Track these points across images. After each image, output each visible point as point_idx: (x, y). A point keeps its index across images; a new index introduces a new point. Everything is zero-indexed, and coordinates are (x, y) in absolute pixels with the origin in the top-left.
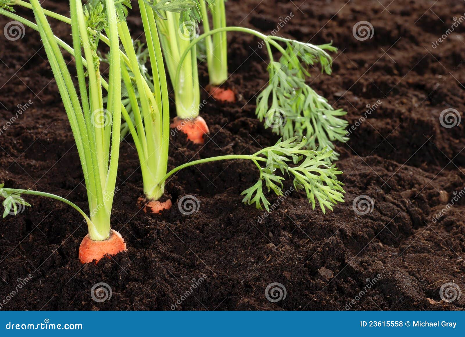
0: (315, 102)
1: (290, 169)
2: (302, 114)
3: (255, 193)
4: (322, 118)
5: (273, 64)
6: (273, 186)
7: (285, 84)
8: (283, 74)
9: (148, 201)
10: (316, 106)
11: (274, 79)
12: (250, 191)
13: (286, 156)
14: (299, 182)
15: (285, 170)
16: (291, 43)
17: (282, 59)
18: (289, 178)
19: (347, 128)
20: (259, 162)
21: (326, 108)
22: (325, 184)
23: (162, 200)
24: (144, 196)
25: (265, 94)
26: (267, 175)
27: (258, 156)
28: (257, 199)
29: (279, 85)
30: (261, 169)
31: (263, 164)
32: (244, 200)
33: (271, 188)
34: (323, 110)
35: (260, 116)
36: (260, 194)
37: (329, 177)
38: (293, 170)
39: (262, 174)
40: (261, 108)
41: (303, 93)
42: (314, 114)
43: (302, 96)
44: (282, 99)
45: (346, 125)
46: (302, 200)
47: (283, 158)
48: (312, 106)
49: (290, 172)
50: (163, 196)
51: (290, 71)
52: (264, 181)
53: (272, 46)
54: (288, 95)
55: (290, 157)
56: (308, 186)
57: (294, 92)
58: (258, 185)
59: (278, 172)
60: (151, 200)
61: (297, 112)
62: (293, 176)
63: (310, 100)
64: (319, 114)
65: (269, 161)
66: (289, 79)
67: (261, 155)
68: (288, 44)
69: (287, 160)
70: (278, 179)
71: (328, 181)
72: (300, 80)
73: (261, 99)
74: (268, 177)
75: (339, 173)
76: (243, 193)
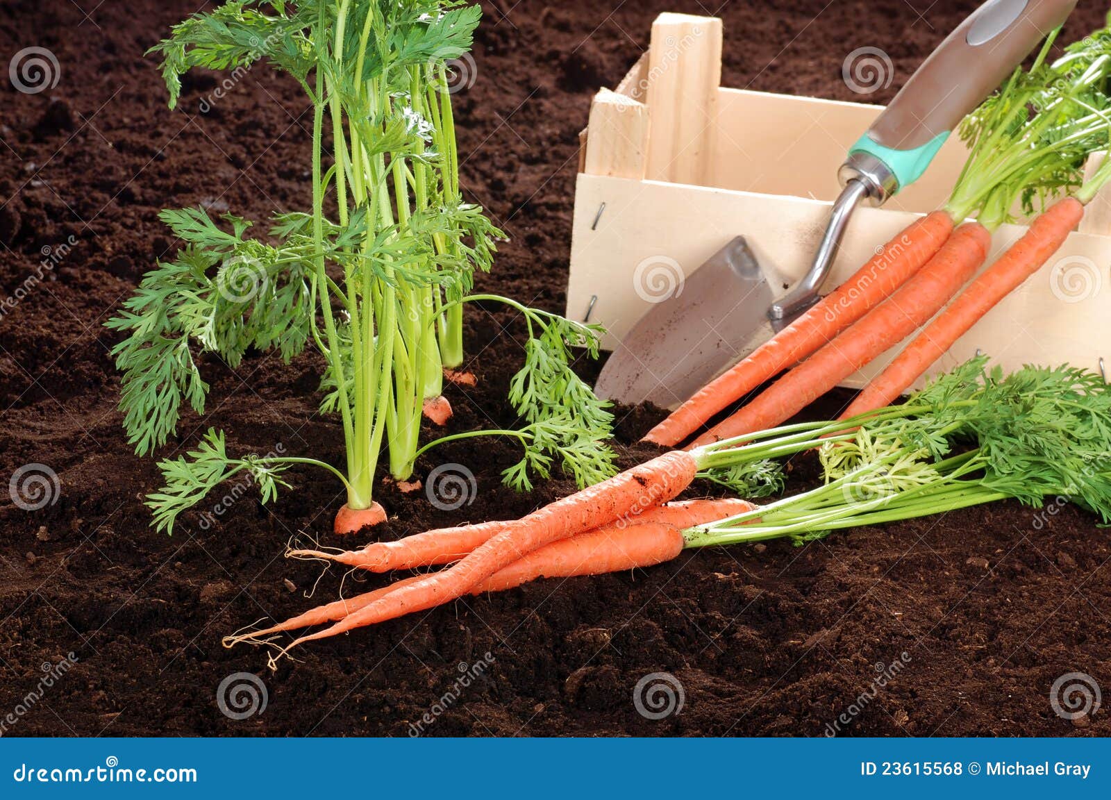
0: (577, 390)
1: (559, 448)
2: (561, 403)
3: (517, 474)
4: (585, 409)
5: (532, 341)
6: (539, 467)
7: (544, 365)
8: (543, 353)
9: (396, 482)
10: (579, 394)
11: (532, 359)
12: (511, 471)
13: (557, 435)
14: (568, 465)
15: (553, 449)
16: (555, 320)
17: (543, 336)
18: (558, 459)
19: (612, 424)
20: (525, 439)
21: (590, 397)
22: (598, 468)
23: (411, 480)
24: (391, 477)
25: (521, 376)
26: (533, 455)
27: (525, 432)
28: (518, 481)
29: (538, 367)
30: (527, 447)
31: (530, 442)
32: (504, 481)
33: (537, 470)
34: (587, 399)
35: (514, 401)
36: (523, 476)
37: (603, 460)
38: (563, 450)
39: (528, 453)
40: (516, 393)
41: (564, 377)
42: (575, 403)
43: (563, 381)
44: (540, 382)
45: (612, 419)
46: (569, 482)
47: (552, 436)
48: (575, 393)
49: (559, 452)
50: (412, 476)
51: (552, 352)
52: (529, 461)
53: (533, 321)
54: (546, 379)
55: (560, 436)
56: (578, 470)
57: (555, 376)
58: (522, 465)
59: (545, 452)
60: (400, 481)
61: (556, 399)
62: (562, 457)
63: (571, 387)
64: (582, 404)
65: (537, 439)
66: (551, 360)
67: (528, 432)
68: (552, 320)
69: (556, 438)
70: (545, 459)
71: (602, 465)
72: (562, 362)
73: (516, 381)
74: (534, 456)
75: (614, 456)
76: (503, 473)
